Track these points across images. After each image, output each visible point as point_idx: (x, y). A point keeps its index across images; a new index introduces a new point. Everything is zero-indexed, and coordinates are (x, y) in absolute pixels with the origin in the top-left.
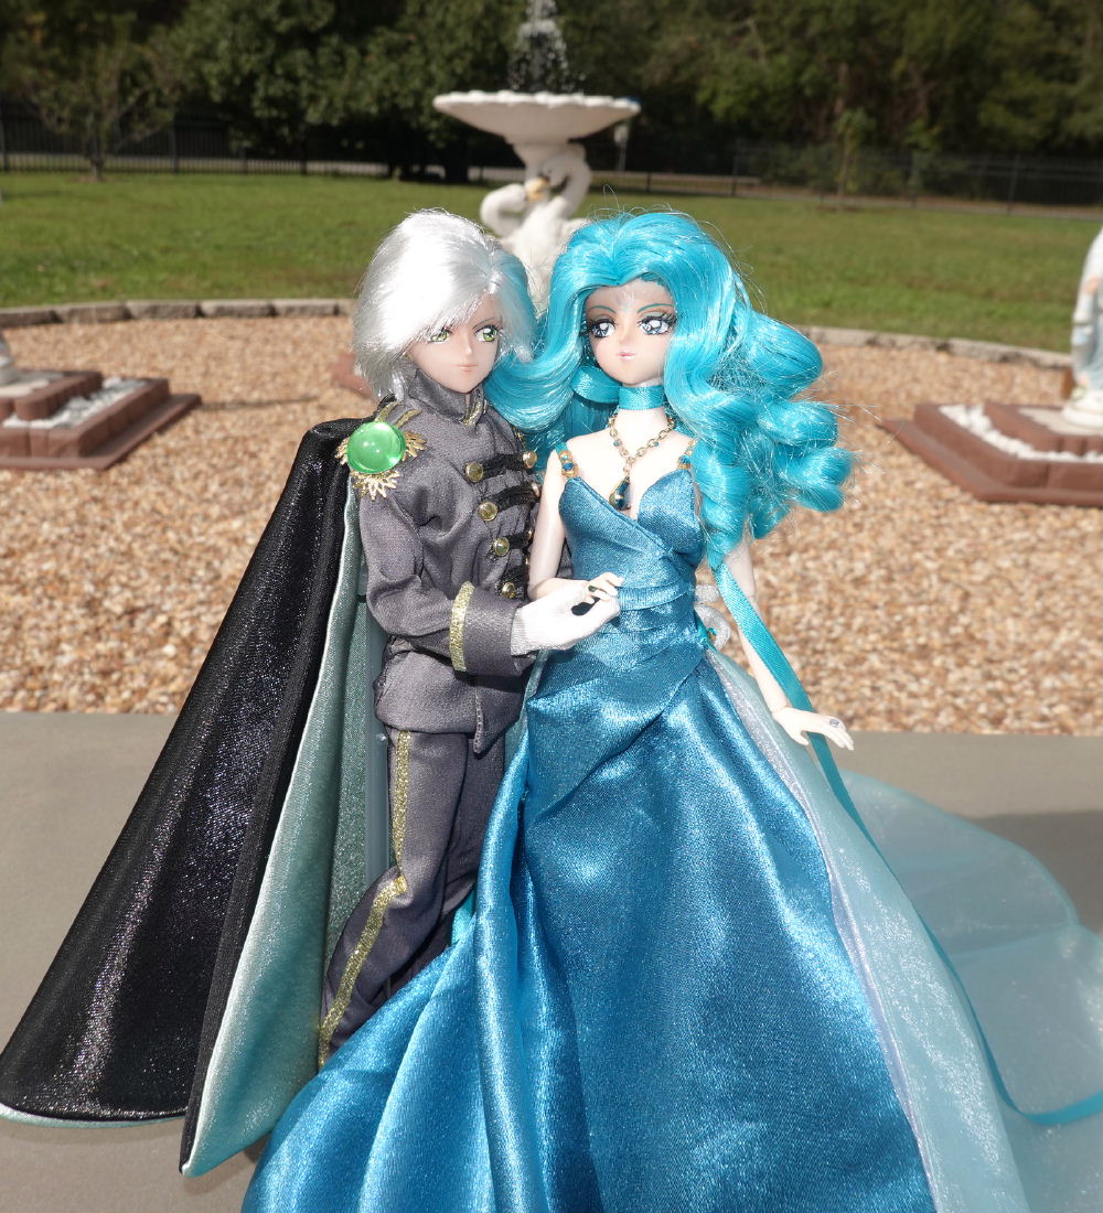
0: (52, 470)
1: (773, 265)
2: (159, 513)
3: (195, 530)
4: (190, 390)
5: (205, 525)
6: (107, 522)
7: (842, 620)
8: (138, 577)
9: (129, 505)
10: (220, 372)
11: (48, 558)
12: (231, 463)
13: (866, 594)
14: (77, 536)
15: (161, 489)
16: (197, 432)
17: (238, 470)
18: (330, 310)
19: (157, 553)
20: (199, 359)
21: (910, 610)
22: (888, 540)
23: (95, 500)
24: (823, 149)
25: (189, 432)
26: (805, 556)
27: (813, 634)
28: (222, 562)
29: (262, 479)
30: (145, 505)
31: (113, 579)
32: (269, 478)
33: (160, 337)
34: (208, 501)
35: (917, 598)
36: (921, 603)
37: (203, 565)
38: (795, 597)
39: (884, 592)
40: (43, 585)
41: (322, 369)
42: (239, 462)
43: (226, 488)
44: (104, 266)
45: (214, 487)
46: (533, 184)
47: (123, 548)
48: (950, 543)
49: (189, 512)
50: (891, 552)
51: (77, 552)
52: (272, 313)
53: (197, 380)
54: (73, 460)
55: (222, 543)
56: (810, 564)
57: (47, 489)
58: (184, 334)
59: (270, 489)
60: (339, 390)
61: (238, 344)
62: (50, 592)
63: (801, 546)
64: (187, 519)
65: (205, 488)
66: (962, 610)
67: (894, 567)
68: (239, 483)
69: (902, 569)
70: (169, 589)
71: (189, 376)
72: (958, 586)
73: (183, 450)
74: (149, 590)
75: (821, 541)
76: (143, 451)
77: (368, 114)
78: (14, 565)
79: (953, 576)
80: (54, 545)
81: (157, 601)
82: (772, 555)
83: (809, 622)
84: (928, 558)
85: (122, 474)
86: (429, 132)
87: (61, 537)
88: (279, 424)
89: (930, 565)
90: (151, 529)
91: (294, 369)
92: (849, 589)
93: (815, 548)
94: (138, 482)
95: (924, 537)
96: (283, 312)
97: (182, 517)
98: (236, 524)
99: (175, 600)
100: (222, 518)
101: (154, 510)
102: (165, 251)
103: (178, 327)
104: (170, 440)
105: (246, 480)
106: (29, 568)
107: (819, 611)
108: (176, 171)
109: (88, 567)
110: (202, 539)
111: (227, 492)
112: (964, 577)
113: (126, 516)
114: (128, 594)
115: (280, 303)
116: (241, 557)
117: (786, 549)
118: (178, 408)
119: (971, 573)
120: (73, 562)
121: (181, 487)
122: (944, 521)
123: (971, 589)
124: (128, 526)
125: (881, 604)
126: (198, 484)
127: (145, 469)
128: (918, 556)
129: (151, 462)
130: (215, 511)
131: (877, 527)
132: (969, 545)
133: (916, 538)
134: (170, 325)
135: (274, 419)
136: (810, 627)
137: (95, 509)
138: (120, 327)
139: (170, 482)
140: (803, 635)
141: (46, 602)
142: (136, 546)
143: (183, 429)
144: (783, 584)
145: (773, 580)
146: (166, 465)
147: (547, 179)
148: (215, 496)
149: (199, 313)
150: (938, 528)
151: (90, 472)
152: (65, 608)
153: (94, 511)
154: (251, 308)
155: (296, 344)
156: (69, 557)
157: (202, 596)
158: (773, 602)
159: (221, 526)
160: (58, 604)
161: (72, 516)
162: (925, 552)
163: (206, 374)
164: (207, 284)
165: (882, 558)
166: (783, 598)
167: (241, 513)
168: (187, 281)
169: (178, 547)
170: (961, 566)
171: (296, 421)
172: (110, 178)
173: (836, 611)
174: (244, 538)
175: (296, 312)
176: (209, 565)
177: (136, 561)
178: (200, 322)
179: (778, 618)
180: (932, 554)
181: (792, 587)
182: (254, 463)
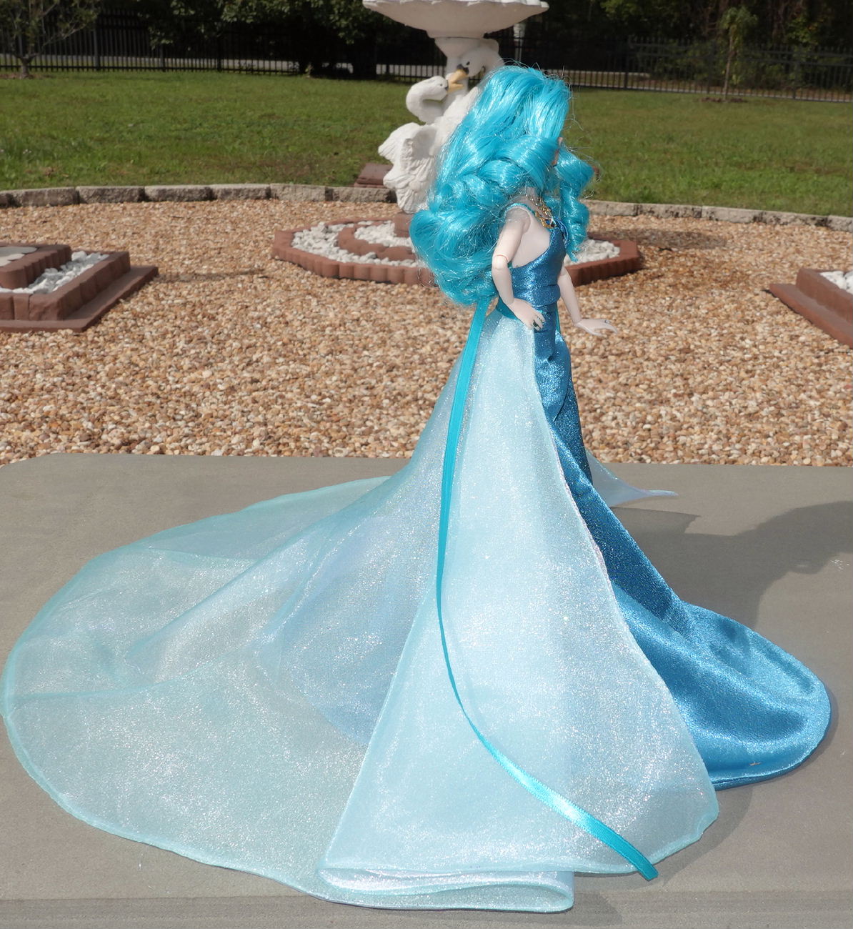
0: (34, 331)
1: (665, 152)
2: (137, 365)
3: (171, 378)
4: (145, 263)
5: (178, 375)
6: (92, 373)
7: (738, 446)
8: (129, 416)
9: (108, 359)
10: (169, 248)
11: (48, 401)
12: (194, 324)
13: (759, 426)
14: (68, 384)
15: (134, 346)
16: (157, 298)
17: (200, 330)
18: (263, 193)
19: (140, 396)
20: (148, 237)
21: (797, 438)
22: (776, 383)
23: (78, 355)
24: (709, 45)
25: (151, 299)
26: (704, 396)
27: (714, 456)
28: (198, 405)
29: (222, 337)
30: (122, 358)
31: (106, 418)
32: (228, 335)
33: (110, 219)
34: (177, 354)
35: (803, 429)
36: (806, 434)
37: (183, 406)
38: (697, 428)
39: (774, 424)
40: (47, 422)
41: (262, 244)
42: (200, 324)
43: (191, 345)
44: (47, 155)
45: (181, 344)
46: (453, 76)
47: (110, 393)
48: (830, 385)
49: (162, 364)
50: (779, 393)
51: (71, 396)
52: (210, 196)
53: (150, 255)
54: (53, 322)
55: (196, 389)
56: (709, 403)
57: (33, 346)
58: (130, 215)
59: (231, 346)
60: (280, 263)
61: (182, 223)
62: (54, 428)
63: (701, 388)
64: (161, 370)
65: (174, 345)
66: (841, 438)
67: (782, 405)
68: (202, 340)
69: (790, 407)
70: (157, 426)
71: (141, 252)
72: (837, 419)
73: (149, 313)
74: (139, 426)
75: (718, 384)
76: (113, 314)
77: (282, 13)
78: (19, 407)
79: (834, 412)
80: (49, 391)
81: (148, 435)
82: (676, 395)
83: (711, 447)
84: (810, 397)
85: (98, 334)
86: (339, 29)
87: (54, 385)
88: (230, 292)
89: (812, 403)
90: (131, 378)
91: (237, 245)
92: (744, 422)
93: (713, 389)
94: (113, 340)
95: (807, 381)
96: (219, 195)
97: (157, 368)
98: (206, 373)
99: (164, 433)
100: (192, 369)
101: (131, 363)
102: (101, 141)
103: (124, 209)
104: (135, 304)
105: (209, 338)
106: (33, 410)
107: (719, 439)
108: (99, 68)
109: (84, 408)
110: (178, 386)
111: (194, 348)
112: (842, 412)
113: (107, 368)
114: (122, 429)
115: (216, 187)
116: (215, 400)
117: (688, 391)
118: (138, 279)
119: (848, 409)
120: (70, 404)
121: (151, 344)
122: (824, 368)
123: (849, 422)
124: (111, 376)
125: (771, 434)
126: (167, 342)
127: (117, 329)
128: (803, 396)
129: (122, 324)
130: (186, 363)
131: (767, 372)
132: (846, 387)
133: (800, 382)
134: (117, 208)
135: (225, 288)
136: (711, 452)
137: (80, 362)
138: (71, 209)
139: (142, 339)
140: (705, 458)
141: (52, 436)
142: (121, 391)
143: (144, 296)
144: (687, 419)
145: (678, 415)
146: (135, 325)
147: (466, 70)
148: (184, 351)
149: (143, 197)
150: (819, 373)
151: (70, 332)
152: (70, 441)
153: (78, 364)
154: (190, 191)
155: (234, 223)
156: (65, 401)
157: (186, 430)
158: (678, 433)
159: (193, 376)
160: (63, 437)
161: (60, 368)
162: (809, 393)
163: (156, 250)
164: (145, 170)
165: (770, 397)
166: (687, 429)
167: (208, 365)
168: (127, 168)
169: (159, 393)
170: (840, 404)
171: (245, 289)
172: (38, 74)
173: (734, 439)
174: (215, 384)
175: (232, 195)
176: (187, 406)
177: (124, 404)
178: (145, 204)
179: (684, 444)
180: (814, 393)
181: (695, 421)
182: (213, 324)
